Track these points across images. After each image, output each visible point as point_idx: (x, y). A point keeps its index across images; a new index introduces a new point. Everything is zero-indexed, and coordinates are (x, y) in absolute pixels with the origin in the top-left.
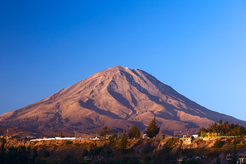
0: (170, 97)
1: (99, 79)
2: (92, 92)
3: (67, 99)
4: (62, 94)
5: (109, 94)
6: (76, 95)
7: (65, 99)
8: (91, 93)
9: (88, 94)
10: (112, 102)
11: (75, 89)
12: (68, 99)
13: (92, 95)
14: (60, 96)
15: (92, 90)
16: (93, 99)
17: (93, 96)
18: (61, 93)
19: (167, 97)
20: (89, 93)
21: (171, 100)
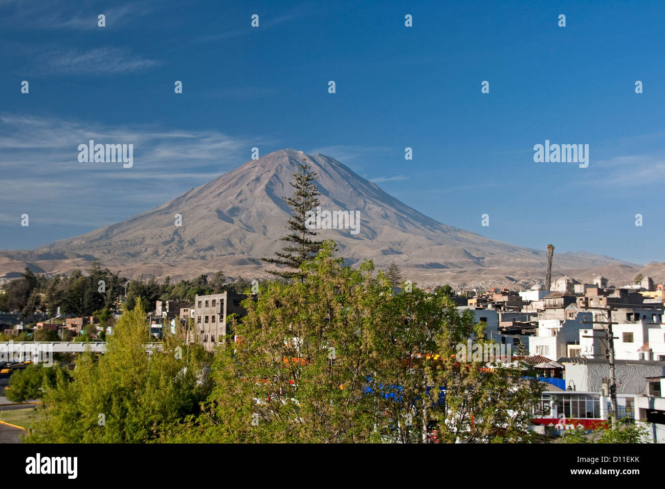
0: (371, 202)
1: (253, 171)
2: (240, 193)
3: (197, 206)
4: (191, 197)
5: (267, 197)
6: (213, 198)
7: (195, 206)
8: (238, 196)
9: (232, 198)
10: (271, 211)
11: (212, 189)
12: (200, 205)
13: (240, 198)
14: (187, 201)
15: (240, 190)
16: (240, 205)
17: (241, 202)
18: (189, 196)
19: (365, 202)
20: (235, 195)
21: (371, 206)
